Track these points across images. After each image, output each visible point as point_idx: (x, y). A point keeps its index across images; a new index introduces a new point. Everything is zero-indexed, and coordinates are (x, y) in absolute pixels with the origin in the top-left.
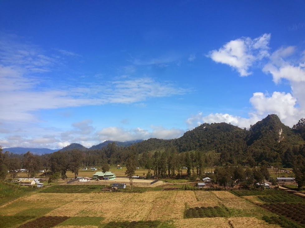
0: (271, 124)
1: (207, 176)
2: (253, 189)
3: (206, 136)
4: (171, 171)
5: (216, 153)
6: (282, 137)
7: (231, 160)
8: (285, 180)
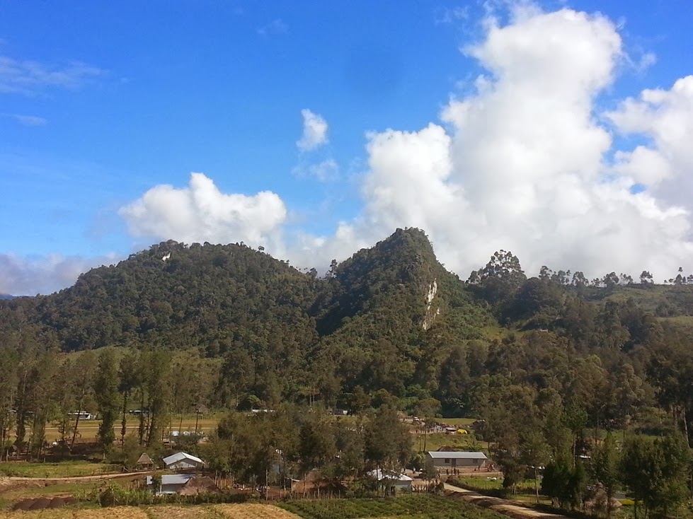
0: (406, 261)
1: (178, 449)
2: (358, 494)
3: (171, 290)
4: (27, 428)
5: (201, 357)
7: (263, 387)
8: (454, 460)
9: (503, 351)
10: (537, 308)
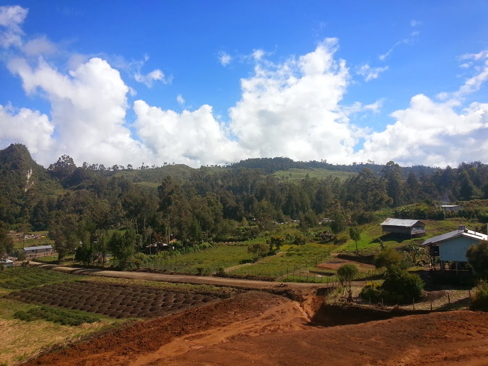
0: (16, 160)
6: (30, 183)
8: (37, 250)
9: (64, 200)
10: (81, 181)
